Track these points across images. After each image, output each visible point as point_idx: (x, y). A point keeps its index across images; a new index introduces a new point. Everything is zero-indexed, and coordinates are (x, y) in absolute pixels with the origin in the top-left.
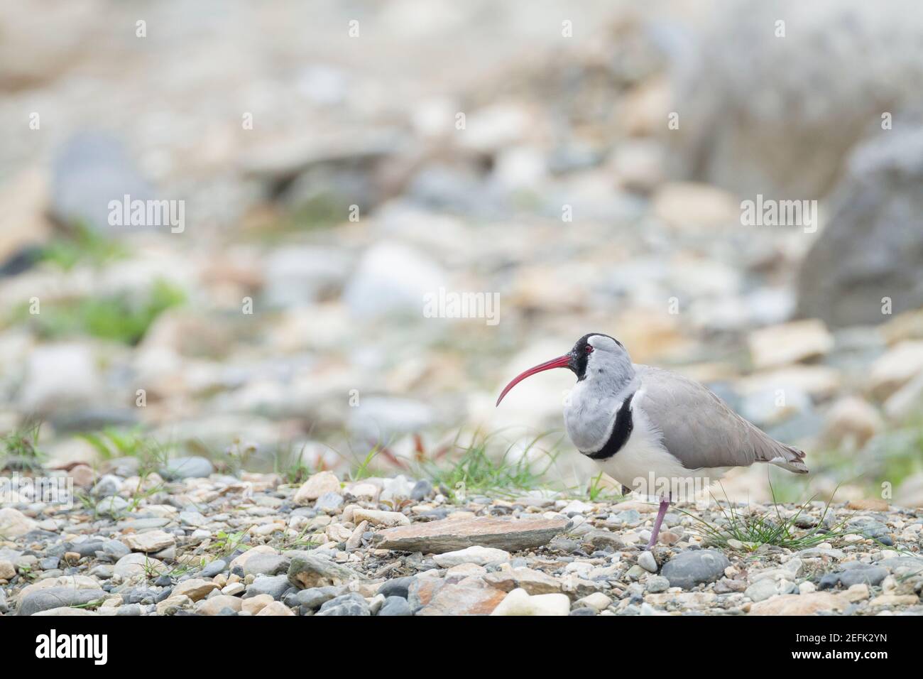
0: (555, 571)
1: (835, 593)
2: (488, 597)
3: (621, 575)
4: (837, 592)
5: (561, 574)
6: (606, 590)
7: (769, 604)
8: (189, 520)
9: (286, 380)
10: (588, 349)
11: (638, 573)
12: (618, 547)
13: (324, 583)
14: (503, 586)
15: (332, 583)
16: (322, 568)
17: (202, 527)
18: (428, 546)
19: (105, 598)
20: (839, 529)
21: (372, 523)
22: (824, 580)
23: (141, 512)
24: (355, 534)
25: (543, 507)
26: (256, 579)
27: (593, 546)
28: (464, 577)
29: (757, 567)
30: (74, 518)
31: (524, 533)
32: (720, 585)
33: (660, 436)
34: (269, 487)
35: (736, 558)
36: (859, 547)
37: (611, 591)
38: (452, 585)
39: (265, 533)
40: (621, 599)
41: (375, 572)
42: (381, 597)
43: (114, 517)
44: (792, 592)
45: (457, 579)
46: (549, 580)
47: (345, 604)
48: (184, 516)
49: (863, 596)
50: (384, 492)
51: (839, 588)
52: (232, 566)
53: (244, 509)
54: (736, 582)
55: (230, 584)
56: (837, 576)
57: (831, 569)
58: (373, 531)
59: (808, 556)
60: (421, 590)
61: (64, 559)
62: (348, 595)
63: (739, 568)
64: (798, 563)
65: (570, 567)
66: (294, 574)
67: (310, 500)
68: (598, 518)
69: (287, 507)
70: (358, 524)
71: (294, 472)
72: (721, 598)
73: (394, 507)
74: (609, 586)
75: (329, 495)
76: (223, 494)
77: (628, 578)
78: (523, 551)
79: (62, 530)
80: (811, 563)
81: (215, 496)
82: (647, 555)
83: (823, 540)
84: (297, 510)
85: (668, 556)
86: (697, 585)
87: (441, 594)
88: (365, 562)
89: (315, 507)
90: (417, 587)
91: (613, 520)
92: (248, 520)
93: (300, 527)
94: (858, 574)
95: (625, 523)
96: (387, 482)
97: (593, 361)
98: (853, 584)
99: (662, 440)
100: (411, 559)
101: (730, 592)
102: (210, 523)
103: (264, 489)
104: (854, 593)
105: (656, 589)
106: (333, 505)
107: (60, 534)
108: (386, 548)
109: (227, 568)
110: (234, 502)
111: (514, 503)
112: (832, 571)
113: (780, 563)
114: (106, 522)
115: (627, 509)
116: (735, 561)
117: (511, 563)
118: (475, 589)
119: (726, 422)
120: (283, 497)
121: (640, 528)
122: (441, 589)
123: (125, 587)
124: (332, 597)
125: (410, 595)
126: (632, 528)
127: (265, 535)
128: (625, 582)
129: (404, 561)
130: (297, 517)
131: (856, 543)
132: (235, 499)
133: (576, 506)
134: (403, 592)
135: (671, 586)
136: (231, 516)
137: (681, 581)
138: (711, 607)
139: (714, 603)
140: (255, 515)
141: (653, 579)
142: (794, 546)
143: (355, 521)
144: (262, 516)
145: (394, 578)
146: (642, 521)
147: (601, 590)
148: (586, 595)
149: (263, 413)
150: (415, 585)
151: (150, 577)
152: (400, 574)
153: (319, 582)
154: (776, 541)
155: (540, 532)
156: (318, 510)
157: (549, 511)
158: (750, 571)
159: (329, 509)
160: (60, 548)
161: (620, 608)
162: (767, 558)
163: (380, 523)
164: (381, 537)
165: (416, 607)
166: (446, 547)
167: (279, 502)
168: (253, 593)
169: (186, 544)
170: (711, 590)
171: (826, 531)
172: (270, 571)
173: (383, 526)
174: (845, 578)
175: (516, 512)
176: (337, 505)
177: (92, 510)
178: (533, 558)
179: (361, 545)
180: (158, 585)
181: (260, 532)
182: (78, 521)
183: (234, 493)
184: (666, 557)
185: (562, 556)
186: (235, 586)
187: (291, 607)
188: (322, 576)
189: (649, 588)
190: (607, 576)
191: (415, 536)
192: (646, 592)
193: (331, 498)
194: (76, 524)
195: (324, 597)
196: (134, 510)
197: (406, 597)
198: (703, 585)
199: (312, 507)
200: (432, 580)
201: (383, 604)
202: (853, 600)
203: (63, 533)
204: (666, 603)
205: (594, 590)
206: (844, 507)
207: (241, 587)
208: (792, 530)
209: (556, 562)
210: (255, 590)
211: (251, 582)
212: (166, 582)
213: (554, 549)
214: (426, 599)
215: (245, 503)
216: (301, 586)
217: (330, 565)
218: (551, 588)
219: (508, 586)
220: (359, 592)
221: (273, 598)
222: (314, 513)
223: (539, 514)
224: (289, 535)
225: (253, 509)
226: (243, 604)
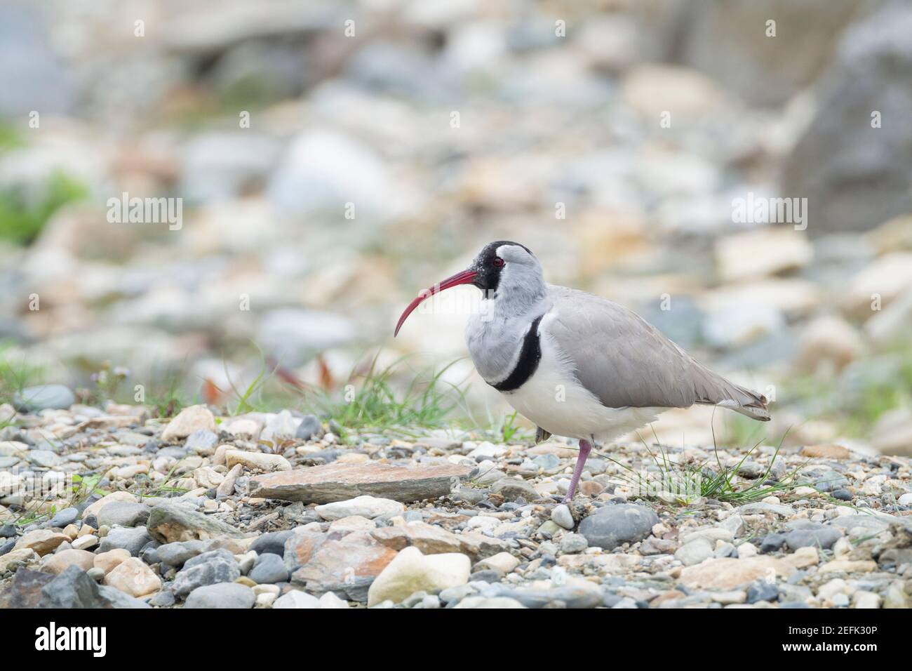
0: (456, 526)
1: (780, 557)
2: (376, 556)
3: (532, 532)
4: (783, 556)
5: (462, 530)
6: (513, 550)
7: (702, 568)
8: (41, 460)
9: (192, 288)
10: (498, 263)
11: (552, 530)
12: (531, 498)
13: (188, 537)
14: (393, 543)
15: (197, 536)
16: (186, 519)
17: (55, 467)
18: (310, 495)
20: (789, 481)
21: (247, 467)
22: (767, 541)
24: (227, 480)
25: (448, 449)
26: (112, 531)
27: (502, 497)
28: (349, 532)
29: (690, 525)
31: (421, 481)
32: (647, 546)
34: (135, 422)
35: (666, 513)
36: (812, 502)
37: (519, 551)
38: (335, 541)
39: (126, 476)
40: (531, 560)
41: (248, 524)
42: (253, 555)
44: (730, 556)
45: (341, 534)
46: (447, 537)
47: (212, 562)
48: (35, 455)
49: (812, 561)
50: (265, 430)
51: (784, 551)
52: (85, 515)
53: (105, 447)
54: (665, 543)
55: (82, 536)
56: (782, 537)
57: (776, 528)
58: (247, 478)
59: (749, 512)
60: (299, 547)
62: (214, 552)
63: (669, 526)
64: (738, 521)
65: (473, 521)
66: (154, 526)
67: (180, 438)
68: (510, 463)
69: (153, 446)
70: (230, 467)
71: (165, 405)
72: (647, 560)
73: (275, 448)
74: (517, 545)
75: (202, 432)
76: (83, 429)
77: (539, 536)
78: (421, 502)
80: (753, 522)
81: (73, 431)
82: (562, 509)
83: (770, 493)
84: (165, 450)
85: (586, 511)
86: (620, 545)
87: (322, 551)
88: (237, 513)
89: (186, 447)
90: (294, 543)
91: (528, 465)
92: (108, 460)
93: (166, 469)
94: (806, 535)
95: (542, 470)
96: (270, 417)
97: (506, 277)
98: (799, 547)
100: (290, 510)
101: (658, 553)
102: (65, 463)
103: (129, 424)
104: (801, 557)
105: (571, 550)
106: (205, 444)
108: (261, 497)
109: (79, 517)
110: (94, 439)
111: (416, 444)
112: (777, 531)
113: (717, 520)
115: (544, 453)
116: (665, 517)
117: (405, 516)
118: (363, 547)
120: (150, 434)
121: (558, 475)
122: (321, 546)
124: (198, 553)
125: (286, 553)
126: (550, 475)
127: (127, 478)
128: (536, 540)
129: (282, 512)
130: (165, 458)
131: (808, 497)
132: (95, 435)
133: (487, 449)
134: (278, 549)
135: (590, 546)
136: (88, 456)
137: (601, 540)
138: (635, 572)
139: (637, 568)
140: (116, 455)
141: (568, 538)
142: (736, 500)
143: (228, 464)
144: (125, 456)
145: (270, 531)
146: (561, 468)
147: (508, 549)
148: (491, 555)
149: (164, 326)
150: (293, 541)
152: (277, 527)
153: (183, 536)
154: (715, 493)
155: (439, 480)
156: (188, 449)
157: (455, 454)
158: (682, 529)
159: (201, 449)
161: (528, 571)
162: (702, 514)
163: (256, 466)
164: (257, 484)
165: (294, 567)
166: (330, 496)
167: (145, 439)
168: (108, 547)
170: (636, 551)
171: (774, 482)
172: (128, 522)
173: (260, 470)
174: (791, 539)
175: (417, 454)
176: (210, 444)
178: (431, 511)
179: (233, 492)
181: (121, 473)
183: (96, 428)
184: (584, 512)
185: (465, 508)
186: (87, 538)
187: (150, 564)
188: (187, 528)
189: (564, 548)
190: (515, 533)
191: (295, 484)
192: (560, 552)
193: (204, 436)
195: (189, 552)
197: (282, 555)
198: (627, 545)
199: (182, 446)
200: (312, 534)
201: (255, 563)
202: (800, 566)
204: (582, 566)
205: (500, 549)
206: (797, 454)
207: (94, 540)
208: (735, 480)
209: (457, 515)
210: (109, 544)
211: (105, 534)
212: (10, 533)
213: (456, 499)
214: (304, 557)
215: (106, 440)
216: (163, 540)
217: (197, 516)
218: (449, 546)
219: (400, 543)
220: (228, 547)
221: (129, 553)
222: (184, 454)
223: (442, 457)
224: (153, 479)
225: (115, 448)
226: (95, 560)
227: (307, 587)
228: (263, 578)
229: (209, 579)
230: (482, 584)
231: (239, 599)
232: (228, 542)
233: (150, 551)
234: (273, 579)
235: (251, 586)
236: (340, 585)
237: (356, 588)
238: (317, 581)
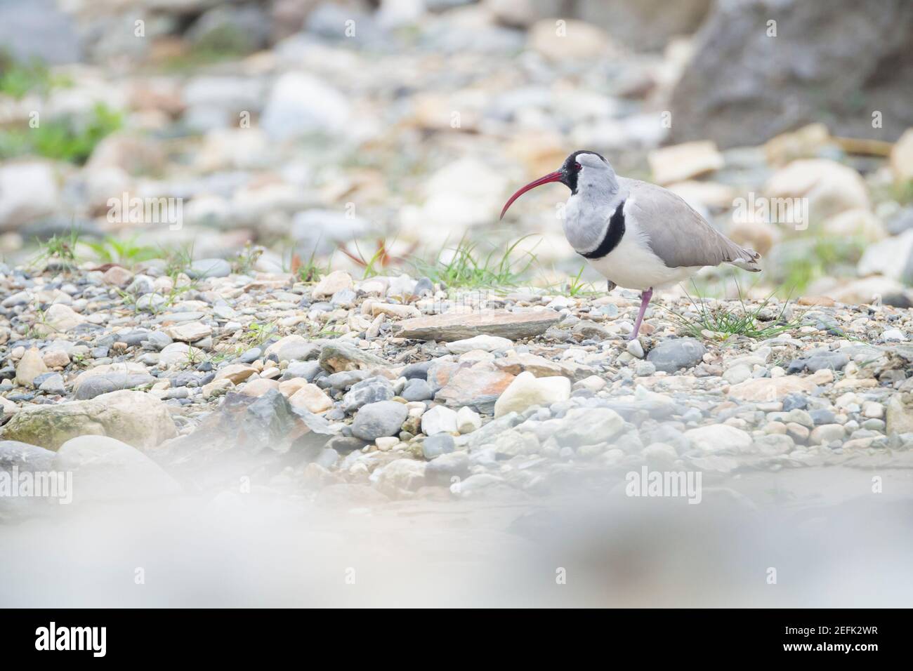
0: (555, 357)
1: (803, 377)
2: (498, 380)
3: (613, 360)
4: (805, 376)
5: (559, 359)
6: (600, 374)
7: (745, 386)
8: (222, 314)
10: (576, 166)
11: (628, 358)
12: (604, 336)
13: (351, 368)
14: (511, 369)
15: (358, 367)
16: (350, 354)
17: (232, 319)
18: (441, 335)
19: (154, 382)
20: (796, 322)
21: (388, 315)
22: (792, 365)
23: (177, 307)
24: (373, 325)
25: (531, 302)
26: (291, 364)
27: (582, 335)
28: (476, 362)
29: (731, 354)
30: (117, 312)
31: (523, 324)
32: (700, 369)
33: (647, 239)
34: (286, 285)
35: (711, 346)
36: (814, 337)
37: (605, 374)
38: (466, 368)
39: (290, 324)
40: (613, 381)
41: (395, 358)
42: (404, 380)
43: (154, 312)
44: (765, 376)
45: (469, 363)
46: (551, 364)
47: (372, 386)
48: (216, 310)
49: (829, 379)
50: (390, 289)
51: (805, 373)
52: (267, 353)
53: (268, 304)
54: (714, 367)
55: (267, 369)
56: (803, 362)
57: (797, 355)
58: (390, 323)
59: (774, 344)
60: (439, 373)
61: (113, 348)
62: (374, 378)
63: (715, 355)
64: (767, 350)
65: (566, 353)
66: (325, 360)
67: (326, 296)
68: (581, 311)
69: (306, 302)
70: (376, 316)
71: (306, 272)
72: (701, 381)
73: (403, 301)
74: (603, 370)
75: (343, 291)
76: (247, 291)
77: (618, 363)
78: (522, 339)
79: (107, 323)
80: (779, 351)
81: (240, 292)
83: (782, 332)
84: (315, 304)
85: (653, 344)
86: (679, 370)
87: (457, 377)
88: (385, 349)
89: (332, 302)
90: (435, 371)
91: (594, 313)
92: (273, 313)
93: (318, 319)
94: (822, 360)
95: (606, 316)
96: (392, 280)
97: (582, 177)
98: (819, 369)
99: (648, 243)
100: (426, 346)
101: (708, 376)
102: (240, 316)
103: (282, 286)
104: (821, 376)
105: (644, 373)
106: (348, 299)
107: (105, 327)
108: (403, 337)
109: (262, 355)
110: (259, 298)
111: (506, 298)
112: (798, 357)
113: (750, 350)
114: (146, 315)
115: (606, 304)
116: (711, 348)
117: (516, 350)
118: (488, 372)
119: (700, 228)
120: (300, 294)
121: (619, 320)
122: (456, 372)
123: (170, 372)
124: (360, 380)
125: (429, 378)
126: (612, 320)
127: (290, 327)
128: (616, 366)
129: (420, 348)
130: (317, 310)
131: (811, 334)
132: (259, 294)
133: (561, 301)
134: (423, 375)
135: (657, 371)
136: (258, 310)
137: (665, 366)
138: (694, 389)
139: (695, 386)
140: (278, 309)
141: (641, 364)
142: (758, 336)
143: (373, 313)
144: (285, 310)
145: (412, 363)
146: (621, 314)
147: (596, 373)
148: (584, 378)
150: (434, 369)
151: (193, 364)
152: (417, 359)
153: (347, 367)
154: (741, 331)
155: (538, 323)
156: (334, 304)
157: (537, 305)
158: (725, 357)
159: (344, 303)
160: (109, 339)
161: (613, 389)
162: (739, 346)
163: (395, 315)
164: (399, 327)
165: (436, 389)
166: (455, 336)
167: (299, 297)
168: (289, 377)
169: (220, 334)
170: (692, 374)
171: (784, 323)
172: (302, 357)
173: (399, 318)
174: (811, 364)
175: (508, 306)
176: (350, 300)
177: (133, 305)
178: (532, 345)
179: (379, 334)
180: (200, 371)
181: (286, 323)
182: (121, 315)
183: (256, 289)
184: (651, 345)
185: (557, 344)
186: (271, 370)
187: (322, 389)
188: (350, 361)
189: (638, 372)
190: (600, 362)
191: (429, 327)
192: (635, 375)
193: (345, 294)
194: (120, 318)
195: (353, 380)
196: (170, 305)
197: (426, 379)
198: (684, 369)
199: (328, 302)
200: (448, 364)
201: (406, 386)
202: (819, 383)
203: (108, 326)
204: (653, 385)
205: (590, 373)
206: (795, 303)
207: (277, 372)
208: (755, 322)
209: (553, 349)
210: (291, 374)
211: (286, 367)
212: (207, 368)
213: (549, 338)
214: (444, 381)
215: (267, 299)
216: (331, 370)
217: (357, 352)
218: (553, 371)
219: (517, 370)
220: (384, 374)
221: (306, 381)
222: (331, 308)
223: (529, 307)
224: (310, 326)
225: (276, 304)
226: (280, 386)
227: (447, 403)
228: (412, 397)
229: (372, 399)
230: (582, 399)
231: (396, 413)
232: (384, 370)
233: (323, 379)
234: (421, 397)
235: (405, 403)
236: (471, 401)
237: (483, 404)
238: (454, 399)
